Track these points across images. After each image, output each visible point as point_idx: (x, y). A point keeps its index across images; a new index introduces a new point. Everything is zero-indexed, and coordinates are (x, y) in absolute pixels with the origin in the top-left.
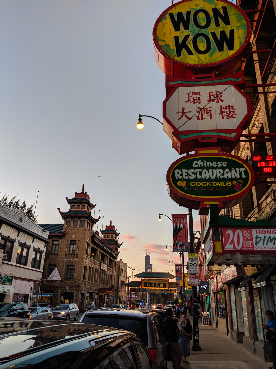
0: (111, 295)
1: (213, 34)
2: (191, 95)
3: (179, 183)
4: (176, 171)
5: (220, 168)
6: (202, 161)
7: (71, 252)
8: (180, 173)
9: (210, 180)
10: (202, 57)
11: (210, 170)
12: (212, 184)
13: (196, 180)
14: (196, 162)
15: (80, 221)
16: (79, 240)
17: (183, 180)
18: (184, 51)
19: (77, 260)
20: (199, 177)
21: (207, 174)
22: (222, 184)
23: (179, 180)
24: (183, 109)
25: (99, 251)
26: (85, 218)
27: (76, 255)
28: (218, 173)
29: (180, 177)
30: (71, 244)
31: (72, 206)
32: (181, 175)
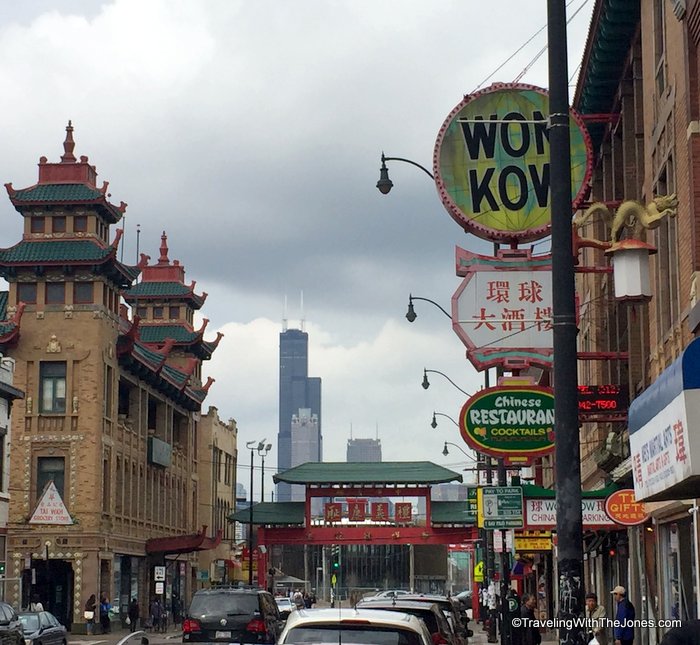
0: (185, 562)
1: (533, 169)
2: (494, 286)
3: (477, 431)
4: (473, 412)
5: (531, 408)
6: (508, 398)
7: (48, 406)
8: (478, 415)
9: (518, 426)
10: (513, 214)
11: (519, 412)
12: (520, 432)
13: (499, 426)
14: (499, 399)
15: (75, 283)
16: (78, 362)
17: (482, 426)
18: (485, 203)
19: (74, 437)
20: (503, 422)
21: (513, 418)
22: (533, 432)
23: (476, 425)
24: (483, 310)
25: (143, 391)
26: (96, 273)
27: (68, 420)
28: (528, 417)
29: (478, 422)
30: (43, 378)
31: (34, 219)
32: (480, 418)
